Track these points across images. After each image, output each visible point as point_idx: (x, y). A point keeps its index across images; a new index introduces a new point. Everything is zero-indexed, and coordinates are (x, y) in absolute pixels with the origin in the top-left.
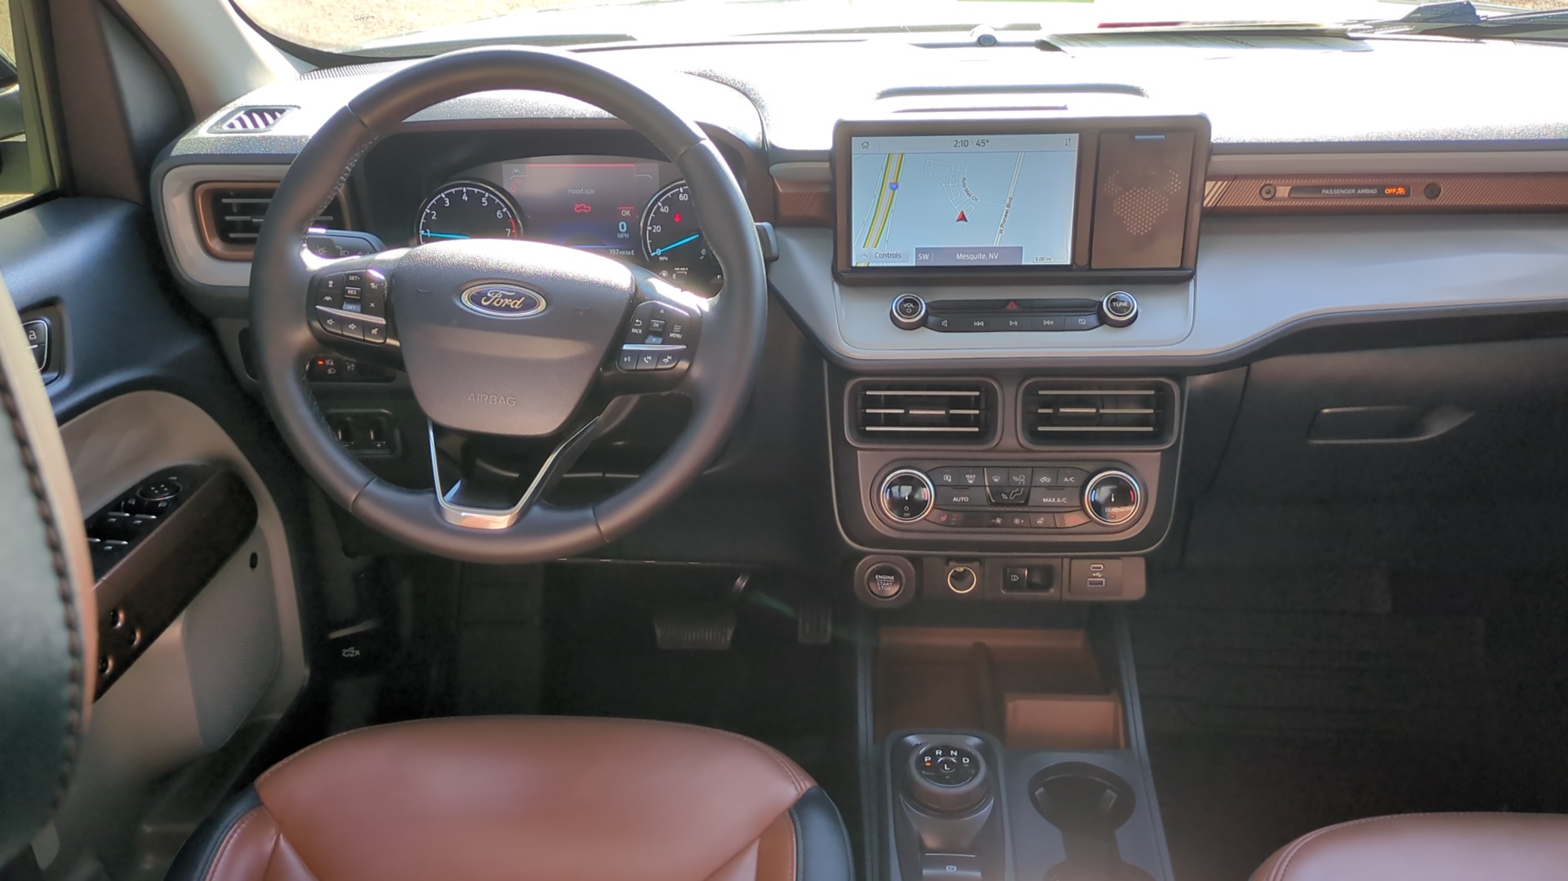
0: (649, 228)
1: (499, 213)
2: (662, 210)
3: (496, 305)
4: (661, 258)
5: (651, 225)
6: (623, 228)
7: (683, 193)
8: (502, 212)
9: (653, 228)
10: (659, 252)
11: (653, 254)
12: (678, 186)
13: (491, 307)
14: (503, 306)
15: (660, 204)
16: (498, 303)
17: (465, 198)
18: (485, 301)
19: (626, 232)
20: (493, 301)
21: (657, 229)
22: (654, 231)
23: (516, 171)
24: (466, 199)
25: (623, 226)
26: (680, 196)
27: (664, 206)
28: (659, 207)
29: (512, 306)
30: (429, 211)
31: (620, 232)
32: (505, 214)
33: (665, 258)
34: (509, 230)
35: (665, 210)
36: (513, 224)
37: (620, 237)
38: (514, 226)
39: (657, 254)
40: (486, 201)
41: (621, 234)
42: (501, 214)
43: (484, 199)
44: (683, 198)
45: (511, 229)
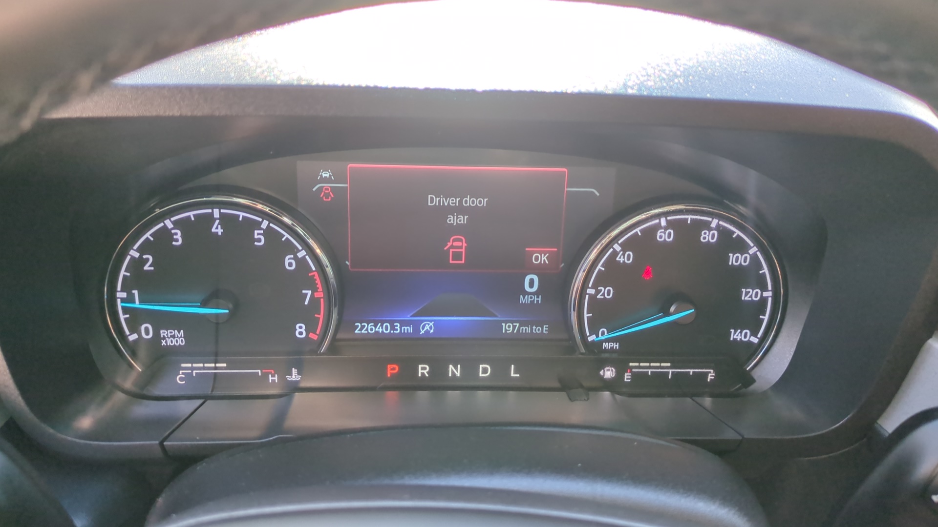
0: (591, 291)
1: (288, 259)
2: (620, 259)
4: (605, 345)
5: (594, 287)
6: (531, 286)
7: (666, 228)
8: (296, 258)
9: (598, 292)
10: (604, 334)
11: (590, 339)
12: (658, 216)
15: (617, 247)
17: (217, 229)
19: (536, 294)
21: (607, 293)
22: (599, 296)
23: (326, 175)
24: (220, 231)
25: (531, 283)
26: (659, 232)
28: (615, 253)
30: (137, 255)
31: (525, 293)
32: (301, 262)
33: (616, 346)
34: (309, 292)
35: (625, 258)
36: (318, 281)
37: (525, 302)
38: (319, 286)
39: (601, 338)
40: (262, 238)
41: (526, 296)
42: (293, 262)
43: (256, 232)
44: (665, 236)
45: (314, 290)
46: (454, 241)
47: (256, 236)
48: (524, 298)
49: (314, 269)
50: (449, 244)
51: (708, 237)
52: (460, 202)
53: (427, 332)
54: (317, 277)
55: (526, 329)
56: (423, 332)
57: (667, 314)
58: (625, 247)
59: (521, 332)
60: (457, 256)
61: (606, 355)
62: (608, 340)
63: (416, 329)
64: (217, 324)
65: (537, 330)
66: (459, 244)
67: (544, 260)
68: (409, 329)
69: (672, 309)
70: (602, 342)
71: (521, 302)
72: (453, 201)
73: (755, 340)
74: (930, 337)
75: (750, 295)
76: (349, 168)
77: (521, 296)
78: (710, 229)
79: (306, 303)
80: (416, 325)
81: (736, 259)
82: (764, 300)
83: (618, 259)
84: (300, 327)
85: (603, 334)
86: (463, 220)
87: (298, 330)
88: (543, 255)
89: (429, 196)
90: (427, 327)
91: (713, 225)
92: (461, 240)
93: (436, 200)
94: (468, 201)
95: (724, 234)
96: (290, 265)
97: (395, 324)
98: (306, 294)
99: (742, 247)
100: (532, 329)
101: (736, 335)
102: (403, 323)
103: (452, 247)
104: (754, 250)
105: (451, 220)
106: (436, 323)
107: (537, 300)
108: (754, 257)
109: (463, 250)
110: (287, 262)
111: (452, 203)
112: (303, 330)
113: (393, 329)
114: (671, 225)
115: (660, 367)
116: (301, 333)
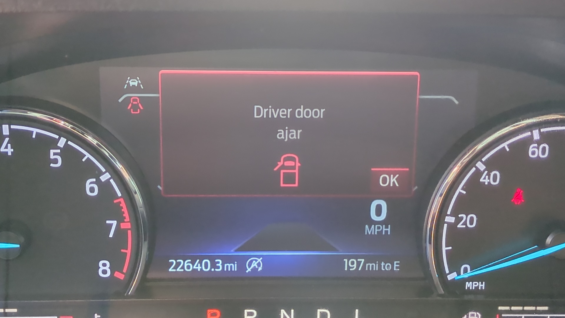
0: (450, 219)
1: (89, 183)
2: (484, 180)
4: (468, 285)
5: (454, 213)
6: (379, 213)
7: (539, 143)
8: (98, 182)
9: (458, 220)
11: (450, 277)
12: (530, 127)
15: (481, 166)
17: (7, 148)
19: (384, 223)
23: (134, 83)
24: (10, 151)
25: (379, 210)
28: (479, 173)
31: (372, 223)
32: (104, 187)
33: (482, 286)
34: (115, 223)
35: (491, 179)
36: (125, 210)
37: (372, 232)
38: (126, 215)
39: (463, 276)
40: (59, 158)
41: (373, 226)
42: (96, 187)
43: (52, 151)
44: (538, 152)
45: (120, 220)
46: (285, 160)
47: (52, 157)
48: (370, 228)
49: (119, 195)
50: (280, 164)
52: (293, 113)
53: (255, 269)
54: (123, 205)
55: (373, 266)
56: (249, 270)
57: (543, 246)
58: (490, 165)
59: (367, 269)
60: (289, 178)
61: (471, 297)
62: (471, 279)
63: (242, 267)
64: (8, 261)
65: (386, 267)
66: (291, 163)
67: (394, 182)
68: (234, 267)
69: (549, 240)
70: (464, 280)
71: (366, 233)
72: (284, 113)
76: (161, 74)
77: (367, 226)
79: (111, 236)
80: (242, 262)
83: (482, 180)
84: (104, 265)
85: (466, 271)
86: (295, 134)
87: (102, 268)
88: (392, 176)
89: (256, 107)
90: (254, 264)
92: (293, 159)
93: (264, 112)
94: (302, 113)
96: (92, 190)
97: (216, 261)
98: (111, 225)
100: (380, 266)
102: (226, 260)
103: (283, 167)
105: (282, 135)
106: (265, 259)
107: (385, 231)
109: (296, 171)
110: (88, 186)
111: (283, 115)
112: (107, 268)
113: (214, 265)
114: (545, 138)
115: (536, 312)
116: (105, 272)
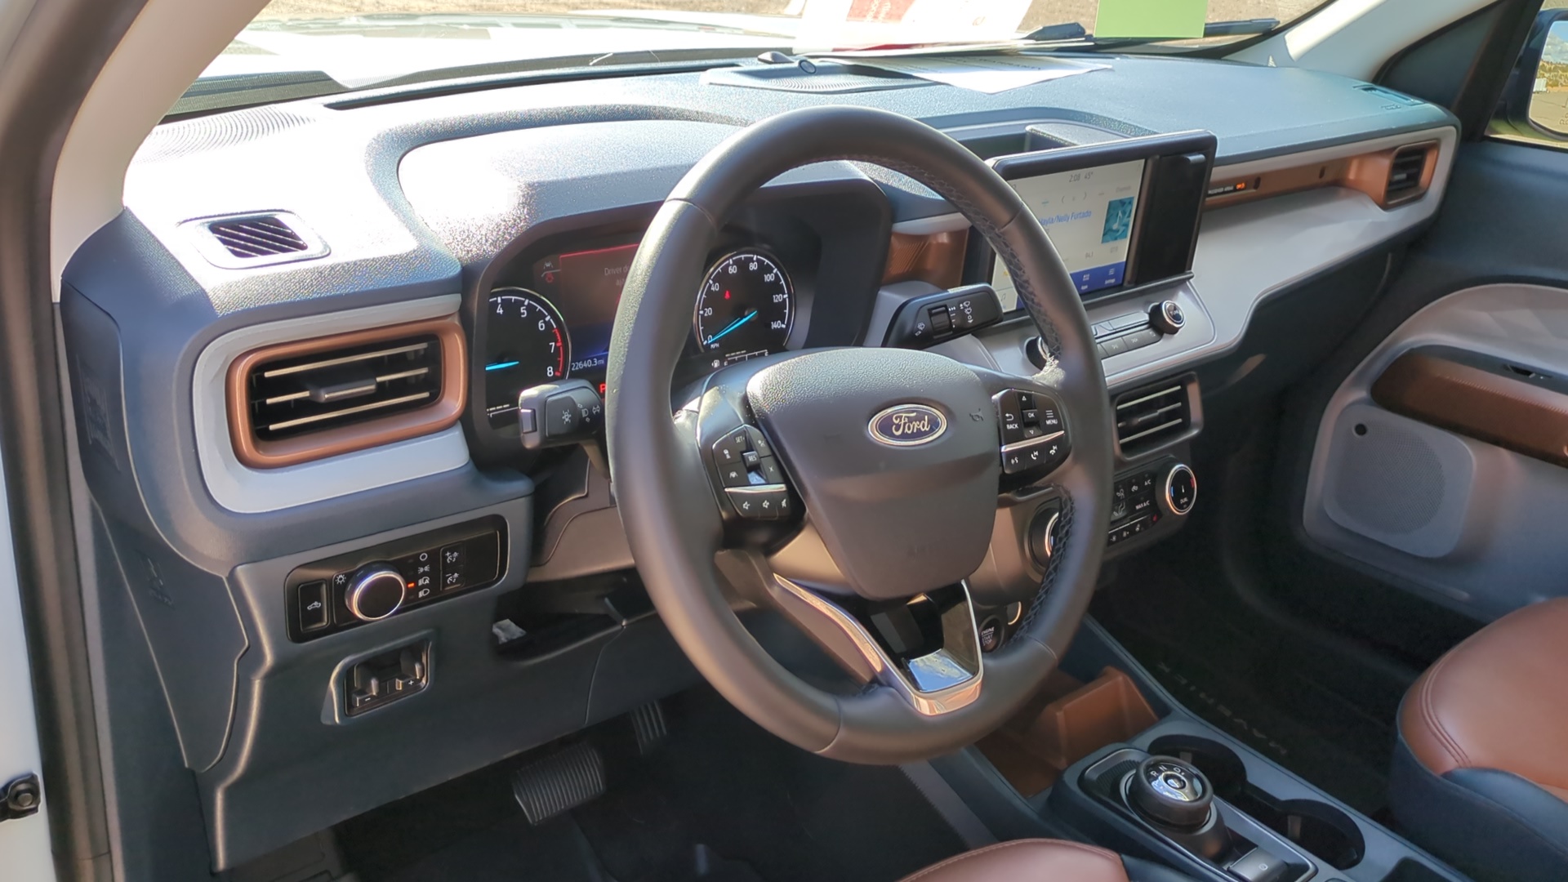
0: (701, 312)
1: (541, 323)
3: (910, 432)
4: (712, 346)
5: (703, 309)
7: (732, 265)
8: (545, 322)
9: (705, 312)
10: (711, 339)
11: (705, 343)
12: (728, 259)
13: (904, 436)
14: (915, 431)
15: (711, 282)
16: (909, 429)
17: (500, 311)
18: (897, 430)
20: (904, 429)
21: (709, 312)
22: (706, 315)
23: (548, 265)
24: (501, 311)
26: (730, 269)
27: (714, 283)
28: (710, 286)
29: (923, 430)
32: (548, 324)
33: (717, 345)
34: (553, 344)
35: (715, 288)
36: (558, 335)
38: (559, 338)
39: (709, 342)
40: (525, 312)
42: (543, 325)
43: (522, 308)
44: (733, 270)
45: (556, 342)
47: (522, 311)
49: (556, 326)
51: (753, 266)
52: (622, 270)
54: (558, 332)
57: (743, 317)
61: (714, 352)
70: (711, 344)
73: (784, 326)
74: (879, 290)
75: (778, 298)
76: (561, 259)
78: (753, 262)
79: (552, 351)
81: (769, 278)
82: (784, 300)
83: (713, 289)
87: (549, 371)
91: (755, 259)
94: (626, 269)
95: (760, 262)
96: (542, 327)
99: (770, 270)
101: (775, 325)
102: (598, 359)
104: (775, 270)
105: (618, 283)
108: (776, 275)
110: (540, 325)
111: (617, 272)
112: (551, 371)
113: (593, 362)
114: (735, 262)
115: (741, 354)
116: (550, 373)
